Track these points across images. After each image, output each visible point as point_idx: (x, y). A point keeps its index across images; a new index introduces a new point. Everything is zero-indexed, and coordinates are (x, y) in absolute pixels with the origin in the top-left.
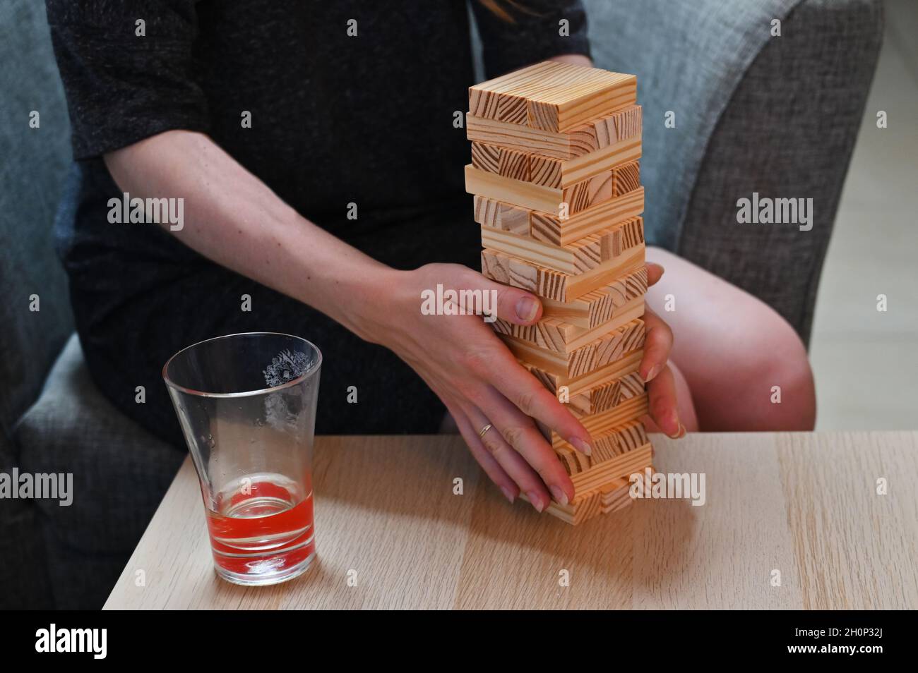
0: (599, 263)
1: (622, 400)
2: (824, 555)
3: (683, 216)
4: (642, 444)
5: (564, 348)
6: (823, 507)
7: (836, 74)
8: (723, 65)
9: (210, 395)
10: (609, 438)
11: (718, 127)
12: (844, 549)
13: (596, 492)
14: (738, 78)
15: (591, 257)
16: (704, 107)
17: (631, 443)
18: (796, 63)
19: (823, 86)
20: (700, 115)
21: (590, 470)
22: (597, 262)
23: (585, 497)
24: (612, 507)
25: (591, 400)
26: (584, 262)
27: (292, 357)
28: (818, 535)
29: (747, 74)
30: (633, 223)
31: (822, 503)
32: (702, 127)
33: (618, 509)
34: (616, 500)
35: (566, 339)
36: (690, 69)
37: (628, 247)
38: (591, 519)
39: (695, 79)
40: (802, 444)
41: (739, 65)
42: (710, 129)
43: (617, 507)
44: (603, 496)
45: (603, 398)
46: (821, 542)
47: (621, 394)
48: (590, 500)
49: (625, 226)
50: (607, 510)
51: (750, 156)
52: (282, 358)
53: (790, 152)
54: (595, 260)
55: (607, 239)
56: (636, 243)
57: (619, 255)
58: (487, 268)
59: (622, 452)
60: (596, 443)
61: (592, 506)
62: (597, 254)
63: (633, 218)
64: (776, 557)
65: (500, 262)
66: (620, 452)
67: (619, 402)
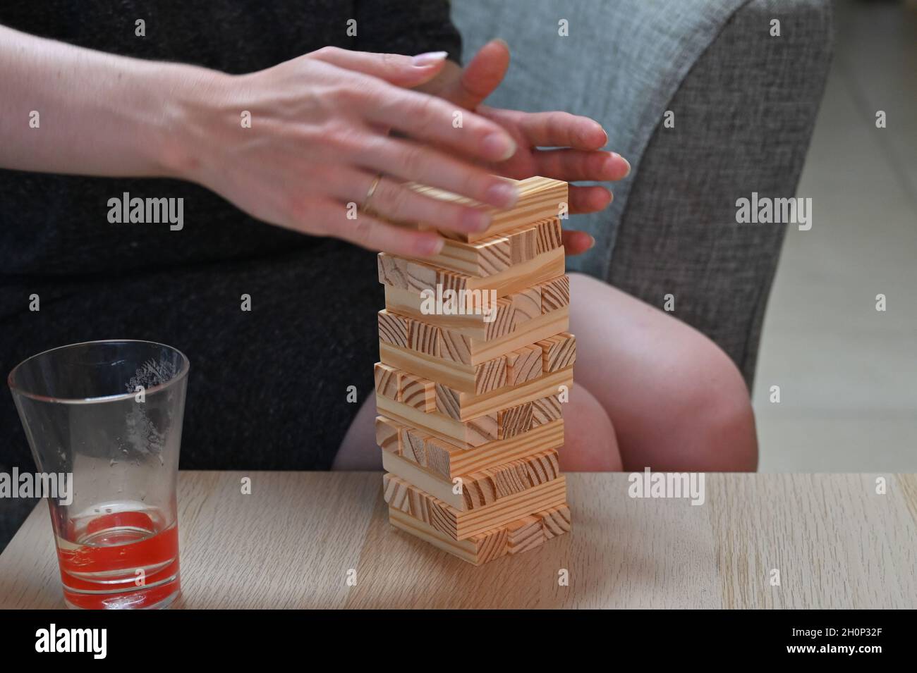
0: (509, 265)
1: (535, 425)
2: (756, 601)
3: (613, 245)
4: (555, 477)
5: (470, 360)
6: (757, 551)
7: (781, 85)
8: (657, 75)
9: (59, 401)
10: (516, 468)
11: (651, 143)
12: (779, 594)
13: (502, 529)
14: (674, 89)
15: (499, 258)
16: (635, 122)
17: (542, 475)
18: (737, 72)
19: (767, 99)
20: (632, 131)
21: (495, 503)
22: (506, 263)
23: (489, 534)
24: (520, 546)
25: (498, 423)
26: (491, 263)
27: (158, 368)
28: (750, 579)
29: (682, 85)
30: (549, 223)
31: (756, 545)
32: (634, 143)
33: (527, 549)
34: (524, 539)
35: (472, 350)
36: (622, 82)
37: (544, 251)
38: (495, 560)
39: (626, 92)
40: (737, 485)
41: (676, 74)
42: (643, 145)
43: (525, 547)
44: (509, 533)
45: (513, 421)
46: (753, 587)
47: (534, 416)
48: (494, 538)
49: (539, 226)
50: (513, 550)
51: (686, 175)
52: (147, 369)
53: (730, 172)
54: (503, 261)
55: (519, 239)
56: (553, 246)
57: (533, 257)
58: (384, 273)
59: (532, 485)
60: (502, 472)
61: (496, 545)
62: (506, 255)
63: (550, 218)
64: (701, 602)
65: (398, 266)
66: (529, 485)
67: (531, 428)
